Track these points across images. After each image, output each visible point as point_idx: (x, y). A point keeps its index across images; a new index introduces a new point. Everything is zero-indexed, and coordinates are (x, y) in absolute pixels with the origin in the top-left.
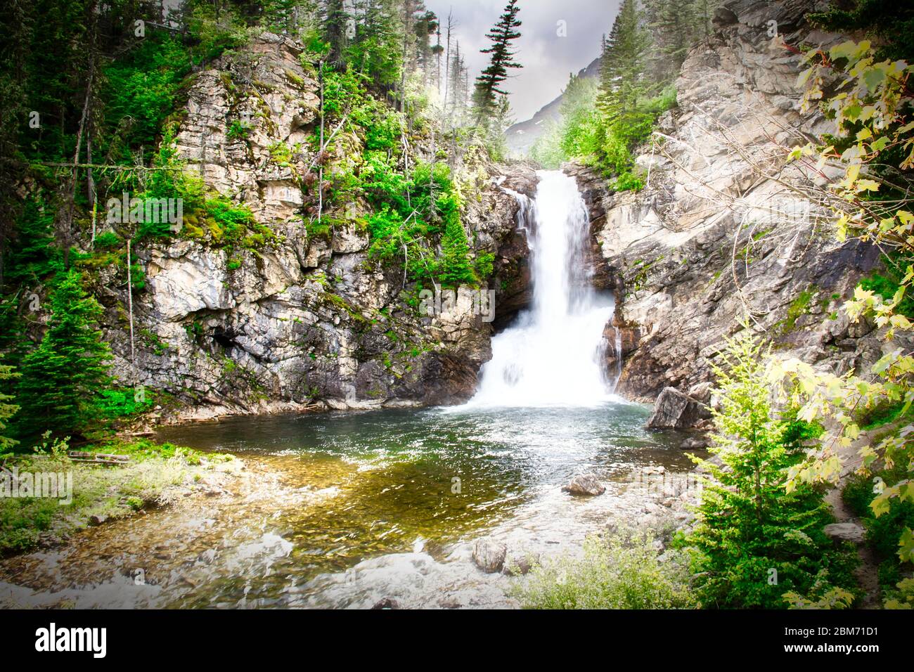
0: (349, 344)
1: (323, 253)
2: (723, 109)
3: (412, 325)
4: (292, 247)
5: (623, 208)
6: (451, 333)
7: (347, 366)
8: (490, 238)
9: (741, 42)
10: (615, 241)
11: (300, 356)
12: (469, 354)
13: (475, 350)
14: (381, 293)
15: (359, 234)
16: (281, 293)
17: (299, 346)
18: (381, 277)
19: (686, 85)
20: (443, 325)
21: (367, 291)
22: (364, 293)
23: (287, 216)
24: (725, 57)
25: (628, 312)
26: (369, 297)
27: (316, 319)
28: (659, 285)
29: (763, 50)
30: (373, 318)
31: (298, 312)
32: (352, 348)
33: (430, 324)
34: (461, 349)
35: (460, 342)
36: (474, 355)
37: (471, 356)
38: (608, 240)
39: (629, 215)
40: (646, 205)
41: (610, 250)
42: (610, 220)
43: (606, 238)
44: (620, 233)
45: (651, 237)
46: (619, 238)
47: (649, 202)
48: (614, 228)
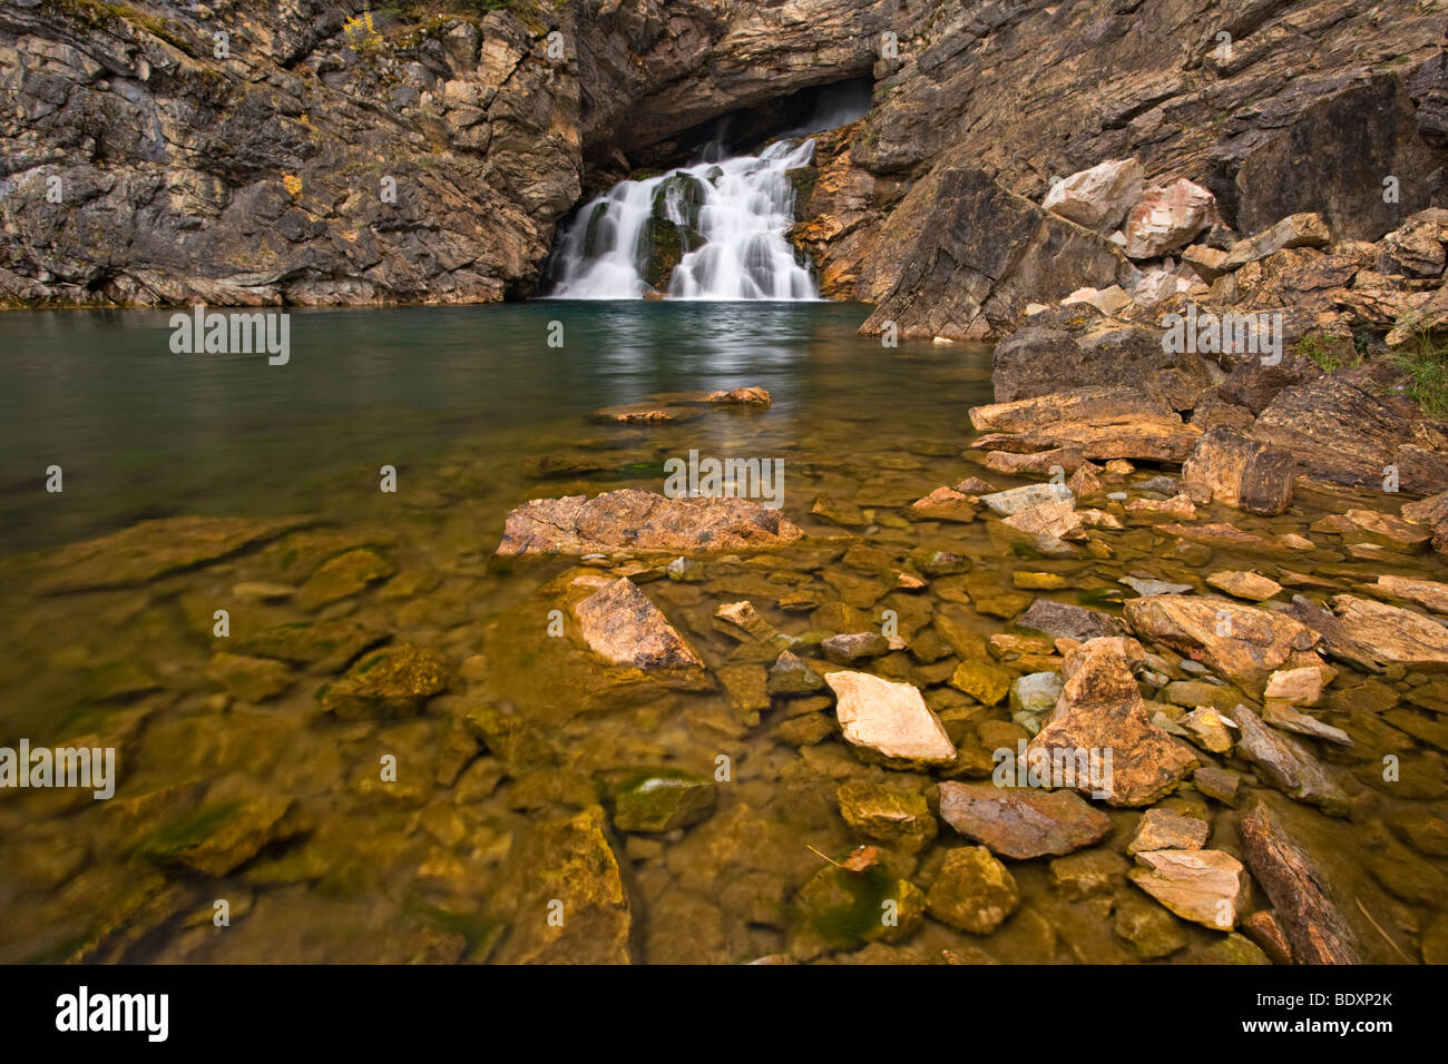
0: (184, 132)
3: (370, 106)
6: (469, 127)
7: (186, 191)
11: (60, 161)
12: (522, 185)
13: (535, 177)
14: (282, 16)
17: (47, 133)
20: (448, 109)
26: (247, 25)
27: (91, 67)
31: (39, 45)
32: (194, 146)
33: (416, 103)
34: (497, 170)
35: (494, 153)
36: (532, 188)
37: (525, 191)
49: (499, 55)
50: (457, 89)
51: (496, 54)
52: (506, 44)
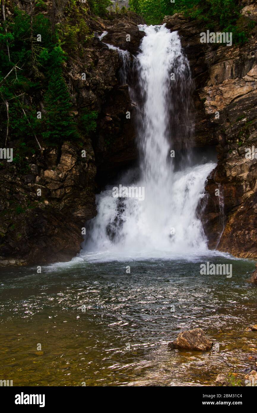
3: (15, 183)
5: (227, 63)
6: (55, 190)
8: (93, 95)
10: (218, 97)
12: (74, 211)
13: (80, 207)
20: (47, 183)
25: (230, 168)
33: (34, 181)
34: (65, 206)
35: (65, 200)
36: (78, 212)
37: (75, 213)
38: (211, 96)
39: (232, 70)
40: (250, 59)
41: (212, 106)
42: (213, 77)
43: (208, 94)
44: (223, 89)
45: (254, 92)
46: (222, 94)
47: (253, 56)
48: (217, 84)
49: (68, 161)
50: (50, 173)
51: (67, 160)
52: (71, 156)
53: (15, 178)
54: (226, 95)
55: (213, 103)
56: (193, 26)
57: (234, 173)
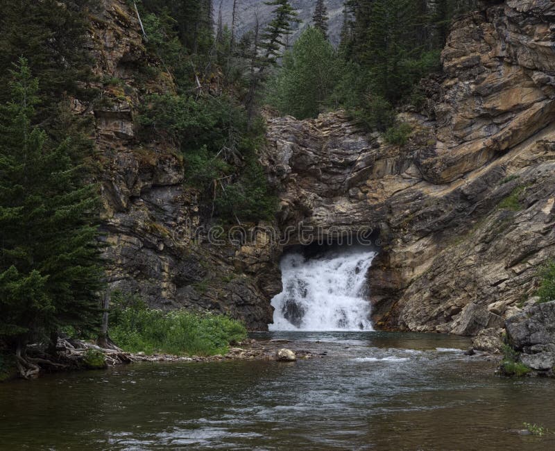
0: (171, 269)
1: (146, 183)
2: (485, 78)
4: (124, 176)
5: (388, 160)
6: (252, 265)
7: (167, 290)
9: (507, 23)
10: (379, 190)
11: (127, 279)
12: (264, 286)
13: (269, 282)
14: (194, 224)
15: (177, 168)
16: (111, 218)
17: (125, 269)
18: (196, 210)
19: (452, 54)
20: (245, 257)
21: (184, 222)
22: (181, 224)
23: (118, 146)
24: (488, 33)
25: (395, 255)
27: (142, 245)
28: (427, 230)
29: (528, 32)
30: (189, 247)
31: (124, 237)
32: (174, 273)
33: (234, 255)
34: (259, 280)
35: (259, 274)
36: (268, 287)
37: (265, 288)
38: (373, 188)
39: (392, 167)
40: (409, 159)
41: (374, 198)
42: (375, 171)
43: (370, 187)
44: (384, 183)
45: (412, 188)
46: (383, 188)
47: (412, 156)
48: (378, 178)
50: (247, 249)
53: (218, 252)
54: (386, 189)
55: (374, 195)
56: (353, 125)
57: (398, 259)
